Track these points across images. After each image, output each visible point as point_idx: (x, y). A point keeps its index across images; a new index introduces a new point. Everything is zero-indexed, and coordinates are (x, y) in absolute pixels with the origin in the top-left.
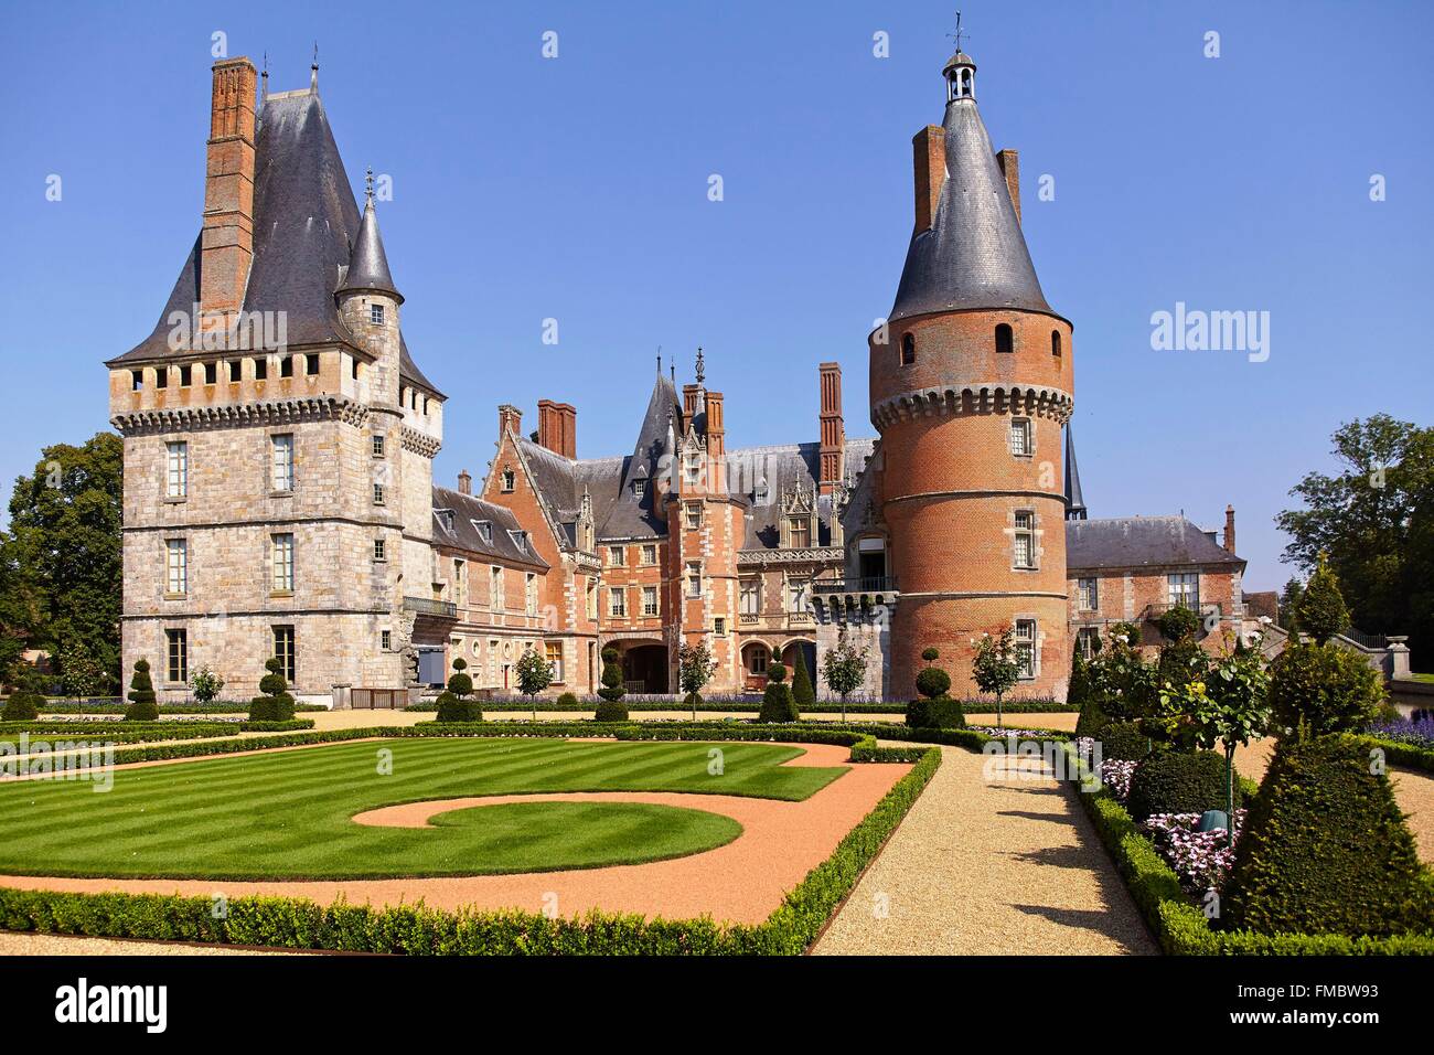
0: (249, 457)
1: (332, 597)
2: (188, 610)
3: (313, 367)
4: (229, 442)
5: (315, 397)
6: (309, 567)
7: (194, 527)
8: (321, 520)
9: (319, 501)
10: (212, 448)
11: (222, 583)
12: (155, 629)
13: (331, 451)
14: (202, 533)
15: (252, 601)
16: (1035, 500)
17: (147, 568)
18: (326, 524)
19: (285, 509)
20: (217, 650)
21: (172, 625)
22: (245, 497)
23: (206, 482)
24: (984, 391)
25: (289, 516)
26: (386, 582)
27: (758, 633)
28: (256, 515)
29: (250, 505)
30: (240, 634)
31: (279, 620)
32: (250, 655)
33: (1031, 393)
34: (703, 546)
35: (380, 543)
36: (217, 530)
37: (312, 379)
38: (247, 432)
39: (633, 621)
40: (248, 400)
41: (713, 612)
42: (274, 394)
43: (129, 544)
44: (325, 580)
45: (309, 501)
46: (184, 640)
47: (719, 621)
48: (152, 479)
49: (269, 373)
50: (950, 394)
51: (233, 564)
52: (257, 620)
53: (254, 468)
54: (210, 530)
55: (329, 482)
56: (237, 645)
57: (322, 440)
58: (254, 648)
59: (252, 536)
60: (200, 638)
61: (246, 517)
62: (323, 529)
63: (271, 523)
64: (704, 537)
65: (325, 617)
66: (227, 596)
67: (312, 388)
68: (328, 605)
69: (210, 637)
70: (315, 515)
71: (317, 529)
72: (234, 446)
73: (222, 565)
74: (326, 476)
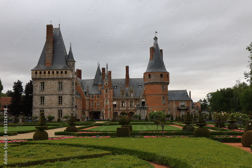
0: (55, 85)
1: (68, 106)
2: (44, 107)
3: (66, 72)
5: (66, 77)
6: (65, 101)
7: (45, 95)
9: (66, 92)
10: (49, 83)
11: (50, 103)
12: (38, 110)
14: (47, 96)
15: (55, 106)
17: (37, 101)
18: (67, 95)
20: (49, 113)
21: (41, 109)
22: (54, 91)
23: (48, 88)
24: (159, 82)
25: (62, 94)
26: (74, 103)
27: (116, 110)
29: (55, 92)
30: (53, 111)
31: (59, 109)
33: (165, 82)
34: (108, 96)
35: (73, 98)
36: (49, 95)
37: (66, 74)
38: (54, 81)
39: (95, 108)
40: (55, 77)
41: (110, 107)
42: (59, 76)
43: (34, 97)
44: (67, 103)
45: (65, 92)
46: (43, 112)
48: (38, 88)
49: (59, 73)
50: (155, 82)
51: (52, 101)
52: (56, 109)
53: (56, 87)
54: (48, 96)
55: (68, 89)
56: (52, 113)
57: (67, 83)
58: (55, 113)
59: (55, 97)
60: (46, 112)
61: (54, 94)
62: (67, 96)
63: (58, 95)
64: (108, 95)
65: (67, 108)
66: (51, 105)
69: (48, 111)
70: (65, 94)
71: (66, 96)
72: (52, 83)
73: (50, 101)
74: (67, 88)
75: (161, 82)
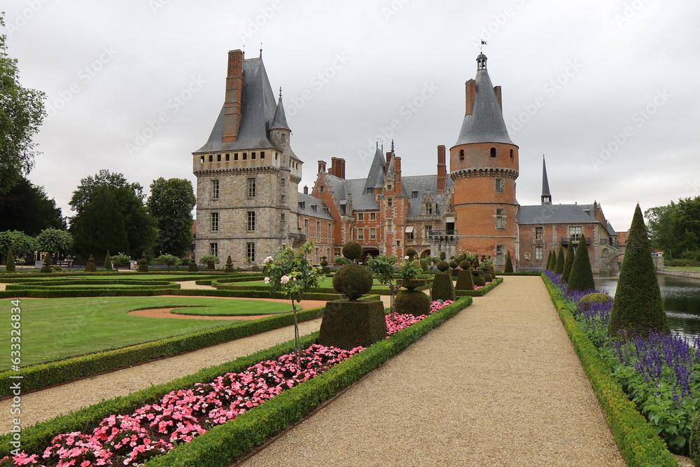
0: (240, 186)
1: (267, 233)
2: (218, 237)
3: (263, 155)
4: (233, 180)
5: (263, 167)
6: (260, 223)
7: (221, 209)
8: (265, 207)
9: (264, 201)
10: (227, 182)
11: (230, 228)
12: (207, 243)
13: (268, 184)
14: (224, 211)
15: (240, 234)
16: (504, 206)
17: (204, 222)
19: (252, 203)
20: (228, 250)
21: (212, 242)
22: (238, 199)
23: (225, 194)
24: (487, 170)
25: (254, 206)
26: (285, 228)
27: (413, 246)
28: (242, 205)
29: (240, 202)
30: (236, 245)
31: (249, 241)
32: (239, 253)
33: (502, 170)
34: (393, 214)
35: (283, 215)
36: (229, 210)
37: (262, 159)
38: (239, 177)
39: (367, 241)
40: (240, 167)
41: (397, 238)
42: (249, 164)
43: (198, 214)
44: (265, 227)
45: (260, 201)
46: (216, 247)
47: (398, 242)
48: (206, 193)
49: (247, 157)
50: (475, 170)
51: (234, 222)
52: (242, 241)
53: (242, 189)
54: (226, 210)
56: (234, 249)
57: (265, 180)
58: (240, 250)
59: (241, 212)
60: (222, 247)
61: (239, 206)
62: (265, 210)
63: (247, 208)
64: (393, 211)
65: (265, 240)
66: (232, 232)
67: (262, 163)
68: (266, 236)
69: (226, 246)
70: (262, 205)
71: (263, 210)
72: (235, 182)
73: (230, 222)
74: (266, 193)
75: (492, 170)
